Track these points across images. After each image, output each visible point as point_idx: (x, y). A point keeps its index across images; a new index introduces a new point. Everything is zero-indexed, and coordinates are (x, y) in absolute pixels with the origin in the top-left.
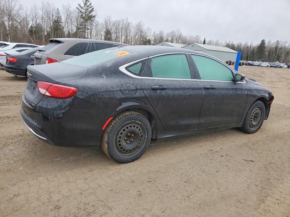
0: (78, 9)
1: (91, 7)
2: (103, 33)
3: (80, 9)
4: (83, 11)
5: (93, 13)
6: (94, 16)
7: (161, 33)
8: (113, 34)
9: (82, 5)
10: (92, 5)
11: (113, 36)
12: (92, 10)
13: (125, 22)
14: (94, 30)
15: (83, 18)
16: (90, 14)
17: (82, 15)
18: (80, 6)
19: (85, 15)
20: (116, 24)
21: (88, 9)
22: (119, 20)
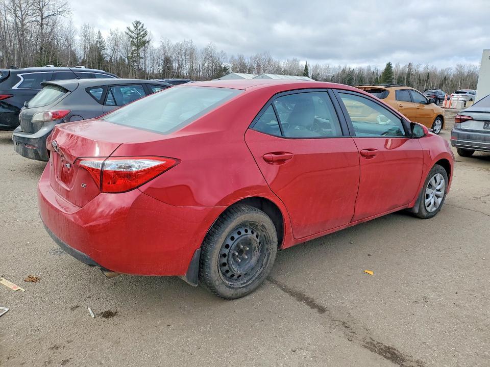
0: (128, 34)
1: (143, 30)
2: (161, 62)
3: (130, 33)
4: (134, 35)
5: (147, 38)
6: (148, 42)
7: (241, 58)
8: (174, 62)
9: (133, 28)
10: (144, 28)
11: (174, 65)
12: (145, 34)
13: (189, 45)
14: (149, 58)
15: (134, 45)
16: (144, 39)
17: (132, 41)
18: (129, 29)
19: (137, 40)
20: (178, 49)
21: (139, 33)
22: (181, 42)
